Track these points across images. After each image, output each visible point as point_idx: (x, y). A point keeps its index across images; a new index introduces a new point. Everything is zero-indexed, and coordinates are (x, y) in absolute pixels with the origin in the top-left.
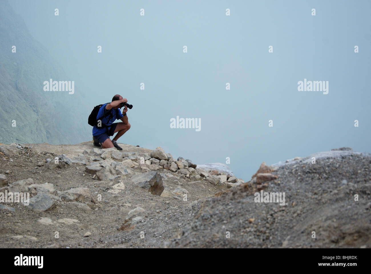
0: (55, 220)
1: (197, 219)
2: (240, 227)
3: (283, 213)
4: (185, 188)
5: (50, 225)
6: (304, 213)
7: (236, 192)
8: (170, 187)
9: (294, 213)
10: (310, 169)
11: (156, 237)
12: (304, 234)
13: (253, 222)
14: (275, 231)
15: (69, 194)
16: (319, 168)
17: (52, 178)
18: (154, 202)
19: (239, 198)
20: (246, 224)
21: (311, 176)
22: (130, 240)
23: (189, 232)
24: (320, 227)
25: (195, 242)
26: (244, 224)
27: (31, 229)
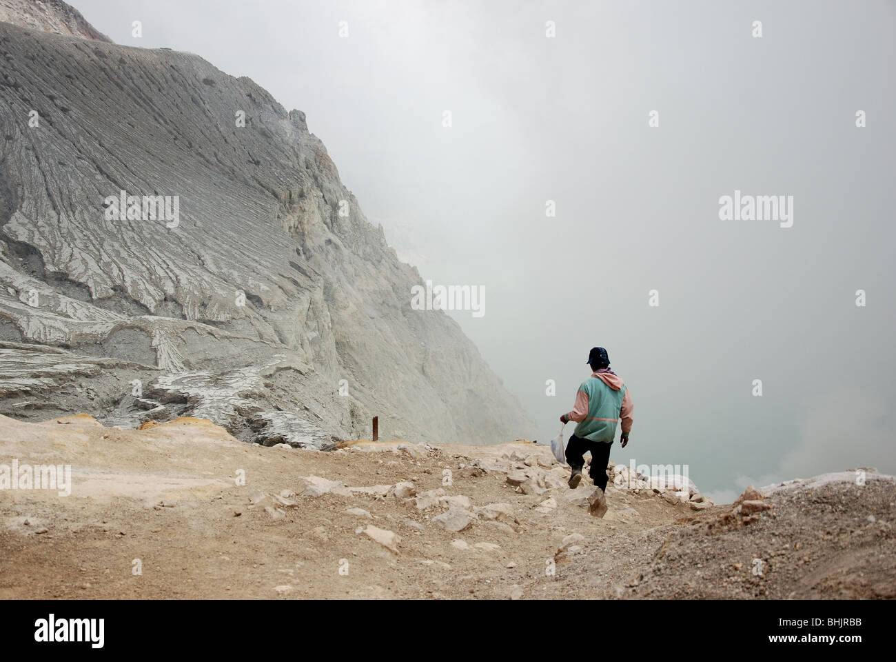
0: (471, 544)
1: (660, 558)
2: (721, 574)
3: (783, 558)
4: (634, 507)
5: (465, 550)
6: (813, 560)
7: (714, 525)
8: (615, 506)
9: (799, 559)
10: (818, 498)
11: (601, 575)
12: (816, 591)
13: (740, 569)
14: (773, 584)
15: (487, 511)
16: (831, 496)
17: (466, 488)
18: (594, 526)
19: (718, 534)
20: (730, 570)
21: (820, 507)
22: (566, 576)
23: (649, 576)
24: (840, 583)
25: (659, 591)
26: (727, 570)
27: (442, 553)
